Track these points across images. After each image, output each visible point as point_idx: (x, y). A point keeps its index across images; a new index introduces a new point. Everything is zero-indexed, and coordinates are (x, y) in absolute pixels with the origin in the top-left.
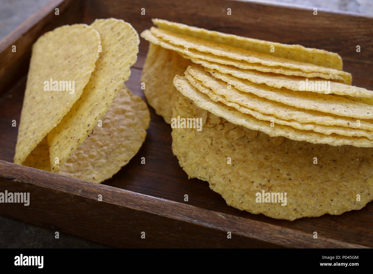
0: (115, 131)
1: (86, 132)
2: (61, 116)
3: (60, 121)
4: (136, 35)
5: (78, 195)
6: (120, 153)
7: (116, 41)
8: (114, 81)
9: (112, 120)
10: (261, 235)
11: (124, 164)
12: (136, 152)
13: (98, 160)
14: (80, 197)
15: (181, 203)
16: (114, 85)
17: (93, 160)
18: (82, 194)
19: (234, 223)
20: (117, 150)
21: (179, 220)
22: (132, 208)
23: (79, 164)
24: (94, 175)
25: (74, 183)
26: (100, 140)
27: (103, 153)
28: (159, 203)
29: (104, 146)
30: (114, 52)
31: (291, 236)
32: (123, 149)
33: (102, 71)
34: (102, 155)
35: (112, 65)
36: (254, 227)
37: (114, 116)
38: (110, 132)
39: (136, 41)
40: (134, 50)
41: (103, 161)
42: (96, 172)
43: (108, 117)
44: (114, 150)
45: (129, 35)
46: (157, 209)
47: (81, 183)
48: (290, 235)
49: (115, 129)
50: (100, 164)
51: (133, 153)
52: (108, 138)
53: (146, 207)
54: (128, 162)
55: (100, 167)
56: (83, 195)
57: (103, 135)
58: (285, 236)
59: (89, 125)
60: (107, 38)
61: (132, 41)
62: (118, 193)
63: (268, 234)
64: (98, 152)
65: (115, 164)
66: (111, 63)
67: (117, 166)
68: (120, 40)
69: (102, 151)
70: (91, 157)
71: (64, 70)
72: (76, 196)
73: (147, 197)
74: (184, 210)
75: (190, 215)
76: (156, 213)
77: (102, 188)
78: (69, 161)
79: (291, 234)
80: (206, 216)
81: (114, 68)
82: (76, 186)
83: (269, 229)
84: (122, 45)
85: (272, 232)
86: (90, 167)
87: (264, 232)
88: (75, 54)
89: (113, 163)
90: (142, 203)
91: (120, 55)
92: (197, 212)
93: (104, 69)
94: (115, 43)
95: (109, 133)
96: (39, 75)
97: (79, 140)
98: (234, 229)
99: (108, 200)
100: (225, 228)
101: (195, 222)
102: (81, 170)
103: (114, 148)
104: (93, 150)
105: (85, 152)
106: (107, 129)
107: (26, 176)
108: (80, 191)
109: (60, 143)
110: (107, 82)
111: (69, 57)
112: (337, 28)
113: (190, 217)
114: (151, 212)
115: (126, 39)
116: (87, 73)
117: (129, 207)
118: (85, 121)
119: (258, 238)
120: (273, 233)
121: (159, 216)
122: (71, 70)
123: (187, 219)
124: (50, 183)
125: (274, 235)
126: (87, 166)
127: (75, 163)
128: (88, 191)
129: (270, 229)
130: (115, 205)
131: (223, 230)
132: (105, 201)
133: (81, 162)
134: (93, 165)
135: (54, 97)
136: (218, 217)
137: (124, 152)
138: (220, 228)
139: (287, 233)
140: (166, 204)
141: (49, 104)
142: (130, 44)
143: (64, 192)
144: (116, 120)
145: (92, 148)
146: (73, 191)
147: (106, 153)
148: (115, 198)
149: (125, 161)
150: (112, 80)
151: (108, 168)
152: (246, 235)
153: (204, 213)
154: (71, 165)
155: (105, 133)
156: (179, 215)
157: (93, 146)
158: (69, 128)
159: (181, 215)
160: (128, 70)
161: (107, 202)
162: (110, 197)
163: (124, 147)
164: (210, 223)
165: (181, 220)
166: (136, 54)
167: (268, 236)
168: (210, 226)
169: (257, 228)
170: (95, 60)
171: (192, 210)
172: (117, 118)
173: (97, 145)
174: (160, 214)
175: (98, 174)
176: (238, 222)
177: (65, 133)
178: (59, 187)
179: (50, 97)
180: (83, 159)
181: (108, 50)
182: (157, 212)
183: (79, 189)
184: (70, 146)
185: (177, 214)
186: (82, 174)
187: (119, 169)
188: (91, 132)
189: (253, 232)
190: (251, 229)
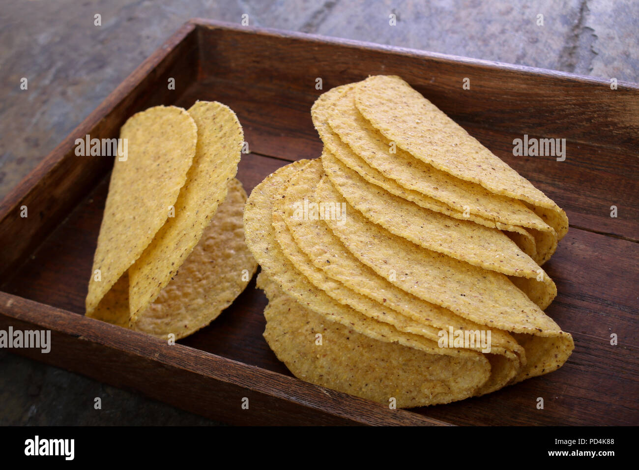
0: (218, 257)
1: (169, 274)
2: (140, 250)
3: (139, 257)
4: (240, 133)
5: (155, 359)
6: (223, 290)
7: (216, 139)
8: (207, 202)
9: (218, 240)
10: (371, 420)
11: (226, 306)
12: (243, 288)
13: (194, 299)
14: (157, 362)
15: (278, 374)
16: (207, 208)
17: (187, 300)
18: (159, 358)
19: (340, 403)
20: (219, 286)
21: (274, 396)
22: (219, 379)
23: (169, 305)
24: (186, 322)
25: (151, 343)
26: (199, 271)
27: (201, 290)
28: (250, 373)
29: (204, 279)
30: (213, 156)
31: (408, 421)
32: (227, 284)
33: (196, 183)
34: (198, 293)
35: (208, 176)
36: (363, 408)
37: (220, 234)
38: (214, 259)
39: (239, 142)
40: (235, 157)
41: (200, 301)
42: (190, 318)
43: (212, 235)
44: (215, 286)
45: (232, 131)
46: (247, 381)
47: (159, 344)
48: (405, 421)
49: (220, 254)
50: (195, 306)
51: (239, 289)
52: (209, 267)
53: (235, 378)
54: (230, 304)
55: (195, 310)
56: (161, 360)
57: (204, 263)
58: (400, 421)
59: (173, 264)
60: (207, 133)
61: (235, 142)
62: (203, 358)
63: (379, 418)
64: (195, 288)
65: (215, 306)
66: (207, 173)
67: (217, 309)
68: (221, 138)
69: (201, 286)
70: (186, 295)
71: (151, 177)
72: (153, 361)
73: (238, 364)
74: (281, 383)
75: (287, 390)
76: (246, 387)
77: (183, 352)
78: (158, 301)
79: (408, 419)
80: (307, 392)
81: (210, 181)
82: (153, 348)
83: (381, 412)
84: (222, 146)
85: (385, 415)
86: (183, 311)
87: (376, 416)
88: (165, 155)
89: (212, 304)
90: (230, 373)
91: (219, 161)
92: (296, 386)
93: (199, 180)
94: (216, 142)
95: (210, 260)
96: (123, 179)
97: (160, 284)
98: (339, 410)
99: (190, 367)
100: (329, 409)
101: (293, 399)
102: (171, 315)
103: (215, 282)
104: (188, 285)
105: (179, 288)
106: (210, 254)
107: (94, 333)
108: (157, 355)
109: (140, 285)
110: (199, 203)
111: (159, 157)
112: (537, 95)
113: (288, 394)
114: (241, 385)
115: (229, 137)
116: (175, 189)
117: (214, 377)
118: (170, 256)
119: (367, 422)
120: (385, 417)
121: (250, 390)
122: (159, 178)
123: (283, 395)
124: (122, 344)
125: (387, 420)
126: (179, 309)
127: (165, 304)
128: (167, 355)
129: (383, 412)
130: (197, 374)
131: (326, 410)
132: (186, 369)
133: (172, 302)
134: (187, 307)
135: (136, 217)
136: (321, 394)
137: (228, 288)
138: (322, 408)
139: (403, 418)
140: (259, 375)
141: (129, 227)
142: (232, 147)
143: (139, 355)
144: (222, 241)
145: (187, 282)
146: (149, 354)
147: (205, 290)
148: (199, 366)
149: (228, 302)
150: (205, 199)
151: (206, 312)
152: (353, 419)
153: (304, 389)
154: (159, 307)
155: (206, 260)
156: (274, 390)
157: (189, 280)
158: (152, 264)
159: (277, 390)
160: (224, 187)
161: (189, 370)
162: (192, 364)
163: (228, 281)
164: (310, 401)
165: (276, 396)
166: (237, 164)
167: (379, 420)
168: (310, 405)
169: (367, 410)
170: (187, 169)
171: (291, 384)
172: (223, 237)
173: (195, 277)
174: (251, 388)
175: (191, 320)
176: (345, 402)
177: (146, 270)
178: (132, 349)
179: (132, 217)
180: (176, 298)
181: (206, 151)
182: (248, 386)
183: (155, 352)
184: (150, 290)
185: (271, 388)
186: (171, 320)
187: (218, 313)
188: (175, 274)
189: (362, 415)
190: (359, 411)
